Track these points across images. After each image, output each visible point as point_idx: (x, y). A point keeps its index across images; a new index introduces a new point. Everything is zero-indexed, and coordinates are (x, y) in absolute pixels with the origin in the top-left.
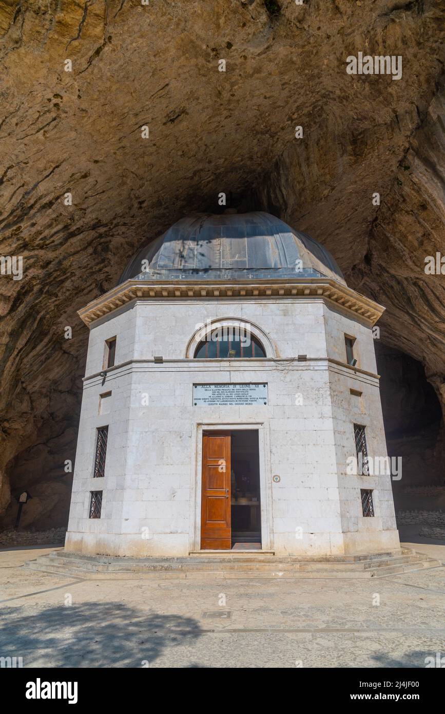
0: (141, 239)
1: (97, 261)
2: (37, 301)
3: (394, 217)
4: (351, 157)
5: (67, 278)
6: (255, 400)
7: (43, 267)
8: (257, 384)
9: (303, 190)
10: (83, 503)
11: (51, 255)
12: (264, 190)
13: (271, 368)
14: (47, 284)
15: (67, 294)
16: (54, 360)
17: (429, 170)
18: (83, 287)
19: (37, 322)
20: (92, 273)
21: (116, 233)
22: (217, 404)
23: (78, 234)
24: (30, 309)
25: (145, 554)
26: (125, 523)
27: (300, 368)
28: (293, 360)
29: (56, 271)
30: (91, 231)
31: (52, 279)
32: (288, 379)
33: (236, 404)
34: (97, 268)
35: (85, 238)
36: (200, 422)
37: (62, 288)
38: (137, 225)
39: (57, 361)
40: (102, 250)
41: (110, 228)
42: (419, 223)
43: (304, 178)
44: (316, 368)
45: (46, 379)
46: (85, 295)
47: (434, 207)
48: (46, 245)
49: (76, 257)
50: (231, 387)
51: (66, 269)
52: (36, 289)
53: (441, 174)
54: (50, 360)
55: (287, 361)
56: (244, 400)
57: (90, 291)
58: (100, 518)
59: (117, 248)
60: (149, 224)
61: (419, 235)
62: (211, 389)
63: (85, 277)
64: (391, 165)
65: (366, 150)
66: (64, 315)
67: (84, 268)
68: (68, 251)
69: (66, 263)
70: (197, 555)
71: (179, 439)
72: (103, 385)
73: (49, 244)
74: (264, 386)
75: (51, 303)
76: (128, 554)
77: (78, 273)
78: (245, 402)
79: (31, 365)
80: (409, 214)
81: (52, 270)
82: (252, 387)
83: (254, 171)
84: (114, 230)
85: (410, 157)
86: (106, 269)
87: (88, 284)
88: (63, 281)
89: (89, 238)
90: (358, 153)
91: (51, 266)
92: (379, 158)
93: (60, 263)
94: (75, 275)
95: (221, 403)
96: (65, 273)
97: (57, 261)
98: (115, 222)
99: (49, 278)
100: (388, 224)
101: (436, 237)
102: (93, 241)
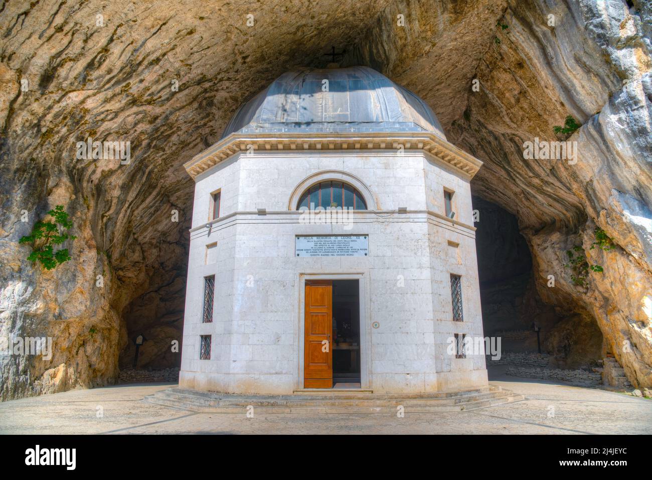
0: (244, 93)
1: (202, 115)
2: (145, 156)
3: (492, 74)
4: (451, 15)
5: (173, 133)
6: (356, 251)
7: (151, 122)
8: (358, 235)
9: (405, 45)
10: (194, 346)
11: (158, 110)
12: (366, 44)
13: (372, 220)
14: (155, 139)
15: (174, 148)
16: (162, 212)
17: (526, 30)
18: (188, 141)
19: (146, 176)
20: (198, 128)
21: (220, 88)
22: (319, 255)
23: (185, 89)
24: (139, 163)
25: (253, 391)
26: (233, 365)
27: (400, 220)
28: (393, 212)
29: (163, 125)
30: (196, 86)
31: (159, 133)
32: (388, 231)
33: (338, 255)
34: (202, 122)
35: (190, 93)
36: (303, 272)
37: (169, 142)
38: (240, 80)
39: (165, 214)
40: (207, 105)
41: (214, 83)
42: (516, 80)
43: (406, 34)
44: (416, 220)
45: (155, 231)
46: (190, 149)
47: (530, 66)
48: (154, 101)
49: (182, 112)
50: (333, 238)
51: (173, 124)
52: (144, 143)
53: (537, 33)
54: (159, 212)
55: (387, 213)
56: (345, 251)
57: (196, 145)
58: (209, 359)
59: (221, 103)
60: (252, 79)
61: (516, 92)
62: (313, 240)
63: (190, 131)
64: (490, 24)
65: (466, 8)
66: (171, 169)
67: (190, 123)
68: (175, 106)
69: (173, 118)
70: (301, 393)
71: (282, 288)
72: (208, 236)
73: (156, 100)
74: (365, 238)
75: (159, 158)
76: (237, 391)
77: (184, 128)
78: (346, 253)
79: (141, 217)
80: (506, 72)
81: (159, 125)
82: (354, 238)
83: (357, 26)
84: (218, 85)
85: (508, 17)
86: (211, 124)
87: (193, 138)
88: (169, 136)
89: (195, 93)
90: (458, 11)
91: (158, 121)
92: (478, 17)
93: (167, 118)
94: (181, 129)
95: (324, 254)
96: (171, 128)
97: (164, 116)
98: (219, 77)
99: (156, 133)
100: (487, 81)
101: (531, 94)
102: (197, 96)
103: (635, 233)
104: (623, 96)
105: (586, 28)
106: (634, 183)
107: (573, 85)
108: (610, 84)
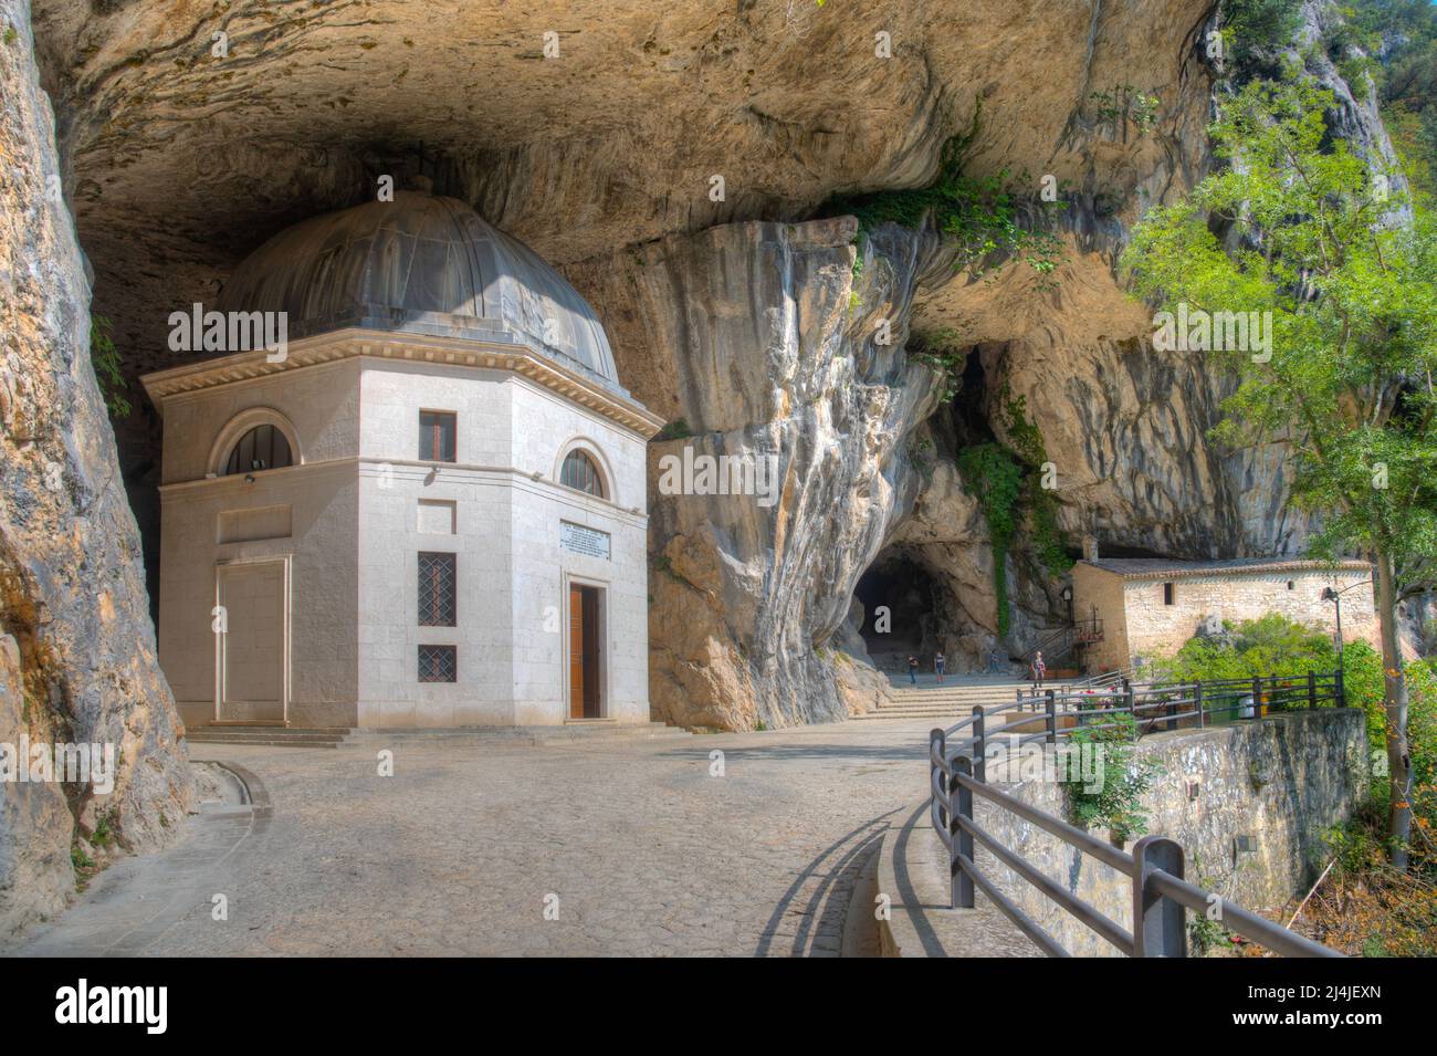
4: (600, 210)
6: (601, 552)
8: (604, 533)
9: (533, 215)
12: (479, 179)
13: (612, 516)
17: (672, 289)
22: (575, 549)
27: (631, 523)
32: (623, 534)
33: (589, 553)
36: (569, 571)
43: (543, 201)
44: (641, 525)
50: (585, 531)
55: (624, 510)
56: (594, 550)
62: (572, 529)
64: (617, 242)
72: (426, 485)
74: (608, 538)
78: (594, 553)
82: (600, 535)
95: (578, 549)
103: (721, 571)
104: (762, 433)
105: (767, 352)
106: (736, 520)
107: (707, 391)
108: (755, 415)
